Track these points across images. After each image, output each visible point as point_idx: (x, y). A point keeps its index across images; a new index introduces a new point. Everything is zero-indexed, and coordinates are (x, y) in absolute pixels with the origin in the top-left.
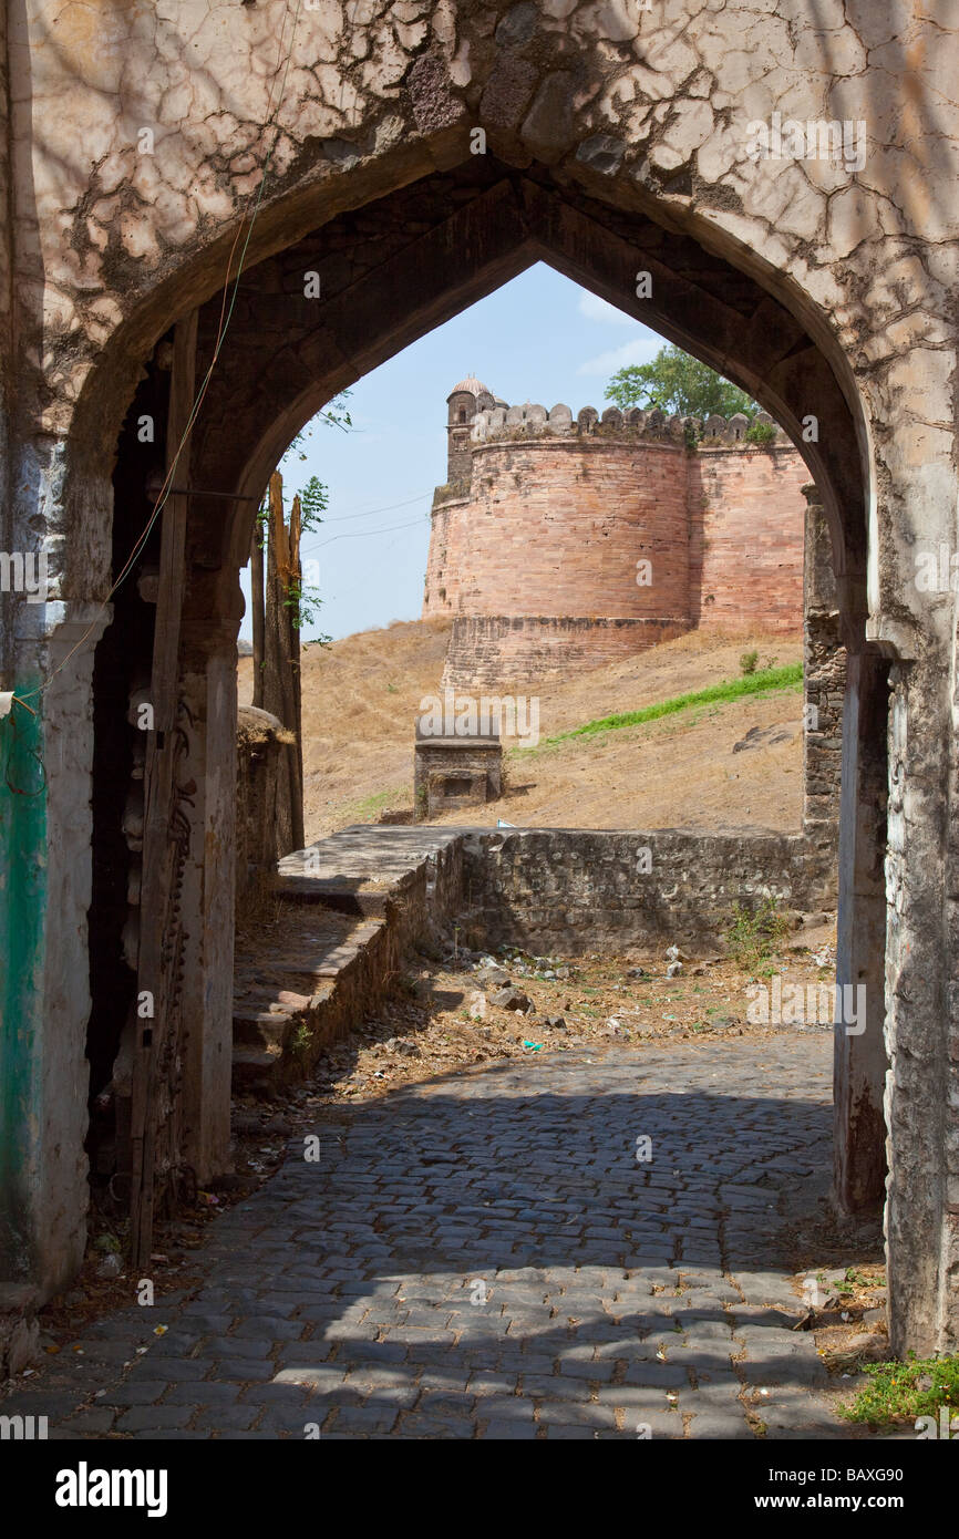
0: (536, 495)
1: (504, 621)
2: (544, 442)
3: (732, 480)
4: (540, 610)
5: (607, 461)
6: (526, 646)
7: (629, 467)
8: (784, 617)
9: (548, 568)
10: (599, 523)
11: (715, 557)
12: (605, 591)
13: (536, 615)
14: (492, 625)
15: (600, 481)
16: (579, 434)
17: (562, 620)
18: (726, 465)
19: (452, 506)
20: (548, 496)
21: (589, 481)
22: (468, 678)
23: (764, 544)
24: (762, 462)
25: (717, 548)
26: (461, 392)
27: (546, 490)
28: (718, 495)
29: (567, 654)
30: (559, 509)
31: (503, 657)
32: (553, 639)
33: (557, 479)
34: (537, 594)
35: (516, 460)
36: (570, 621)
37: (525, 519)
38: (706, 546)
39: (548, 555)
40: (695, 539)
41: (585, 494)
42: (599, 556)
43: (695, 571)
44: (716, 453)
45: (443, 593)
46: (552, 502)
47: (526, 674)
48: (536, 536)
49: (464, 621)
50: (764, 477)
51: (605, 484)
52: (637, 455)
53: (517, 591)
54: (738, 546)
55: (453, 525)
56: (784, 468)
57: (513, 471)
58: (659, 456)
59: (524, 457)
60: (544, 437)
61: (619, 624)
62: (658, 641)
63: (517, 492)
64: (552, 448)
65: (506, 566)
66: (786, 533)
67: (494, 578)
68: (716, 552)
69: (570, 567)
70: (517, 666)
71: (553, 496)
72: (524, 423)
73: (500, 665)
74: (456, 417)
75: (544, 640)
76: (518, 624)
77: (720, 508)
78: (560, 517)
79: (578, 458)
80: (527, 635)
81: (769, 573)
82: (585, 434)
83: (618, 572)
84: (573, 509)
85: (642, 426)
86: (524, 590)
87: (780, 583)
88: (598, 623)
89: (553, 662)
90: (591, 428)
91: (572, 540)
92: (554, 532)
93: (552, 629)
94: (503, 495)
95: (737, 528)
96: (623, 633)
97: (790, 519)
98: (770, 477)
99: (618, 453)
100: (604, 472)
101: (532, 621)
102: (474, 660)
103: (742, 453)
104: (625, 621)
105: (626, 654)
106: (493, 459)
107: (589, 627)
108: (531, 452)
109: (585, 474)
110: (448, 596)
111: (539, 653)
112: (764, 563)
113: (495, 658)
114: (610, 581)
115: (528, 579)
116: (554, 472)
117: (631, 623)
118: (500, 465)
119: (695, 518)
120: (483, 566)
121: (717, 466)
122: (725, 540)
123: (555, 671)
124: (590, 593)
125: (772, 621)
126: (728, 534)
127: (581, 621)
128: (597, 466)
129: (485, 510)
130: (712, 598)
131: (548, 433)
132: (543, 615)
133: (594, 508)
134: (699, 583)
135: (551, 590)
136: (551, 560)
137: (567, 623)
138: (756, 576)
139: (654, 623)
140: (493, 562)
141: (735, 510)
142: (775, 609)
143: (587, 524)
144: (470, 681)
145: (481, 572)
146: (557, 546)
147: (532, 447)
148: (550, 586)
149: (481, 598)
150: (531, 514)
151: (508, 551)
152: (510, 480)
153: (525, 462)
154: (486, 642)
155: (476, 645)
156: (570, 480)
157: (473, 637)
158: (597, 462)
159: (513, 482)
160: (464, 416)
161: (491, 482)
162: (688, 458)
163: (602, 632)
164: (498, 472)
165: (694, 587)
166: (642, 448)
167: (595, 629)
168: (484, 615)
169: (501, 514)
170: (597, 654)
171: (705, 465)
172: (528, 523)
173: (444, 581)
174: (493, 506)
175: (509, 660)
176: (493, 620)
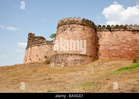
0: (75, 32)
1: (69, 54)
3: (103, 35)
5: (87, 28)
6: (73, 59)
8: (115, 58)
10: (86, 38)
12: (87, 50)
13: (75, 53)
14: (66, 55)
16: (83, 22)
18: (102, 33)
19: (33, 46)
21: (84, 31)
22: (60, 65)
23: (110, 45)
24: (109, 33)
26: (30, 33)
27: (77, 31)
28: (101, 37)
29: (81, 61)
31: (68, 61)
32: (79, 58)
33: (79, 30)
37: (73, 36)
38: (99, 45)
40: (97, 44)
41: (83, 33)
43: (97, 50)
44: (100, 31)
46: (78, 33)
47: (74, 64)
48: (75, 39)
49: (58, 54)
50: (109, 35)
51: (87, 32)
52: (91, 28)
54: (105, 46)
55: (33, 49)
56: (113, 34)
57: (70, 27)
61: (90, 56)
62: (95, 60)
64: (78, 24)
66: (114, 44)
68: (101, 47)
70: (71, 63)
72: (72, 20)
73: (68, 62)
75: (77, 58)
76: (71, 55)
77: (101, 39)
78: (79, 36)
79: (82, 26)
80: (74, 57)
81: (111, 50)
82: (84, 23)
83: (89, 47)
84: (82, 35)
85: (91, 23)
87: (114, 52)
88: (87, 55)
89: (79, 62)
92: (78, 38)
93: (78, 56)
94: (68, 32)
95: (105, 43)
96: (90, 58)
97: (115, 42)
98: (110, 35)
99: (89, 27)
100: (87, 30)
101: (74, 54)
102: (61, 62)
103: (105, 31)
105: (91, 62)
106: (65, 26)
107: (85, 56)
109: (84, 29)
110: (31, 59)
111: (76, 60)
112: (110, 49)
113: (66, 61)
116: (78, 28)
117: (91, 56)
118: (67, 27)
119: (97, 41)
121: (100, 33)
122: (103, 45)
123: (79, 64)
125: (113, 58)
126: (103, 44)
127: (84, 55)
130: (101, 54)
131: (77, 22)
132: (77, 53)
133: (85, 35)
134: (98, 52)
137: (81, 55)
138: (109, 51)
139: (94, 57)
141: (104, 40)
142: (113, 56)
143: (84, 38)
144: (60, 66)
147: (74, 24)
150: (74, 35)
152: (69, 29)
153: (72, 26)
154: (64, 58)
155: (62, 59)
156: (81, 30)
157: (61, 57)
158: (86, 27)
159: (70, 30)
160: (30, 36)
161: (65, 30)
162: (95, 31)
163: (87, 57)
164: (66, 28)
165: (97, 52)
166: (92, 27)
167: (86, 57)
168: (63, 53)
169: (67, 35)
170: (87, 61)
171: (98, 32)
172: (73, 37)
173: (31, 57)
174: (65, 34)
175: (70, 62)
176: (66, 54)
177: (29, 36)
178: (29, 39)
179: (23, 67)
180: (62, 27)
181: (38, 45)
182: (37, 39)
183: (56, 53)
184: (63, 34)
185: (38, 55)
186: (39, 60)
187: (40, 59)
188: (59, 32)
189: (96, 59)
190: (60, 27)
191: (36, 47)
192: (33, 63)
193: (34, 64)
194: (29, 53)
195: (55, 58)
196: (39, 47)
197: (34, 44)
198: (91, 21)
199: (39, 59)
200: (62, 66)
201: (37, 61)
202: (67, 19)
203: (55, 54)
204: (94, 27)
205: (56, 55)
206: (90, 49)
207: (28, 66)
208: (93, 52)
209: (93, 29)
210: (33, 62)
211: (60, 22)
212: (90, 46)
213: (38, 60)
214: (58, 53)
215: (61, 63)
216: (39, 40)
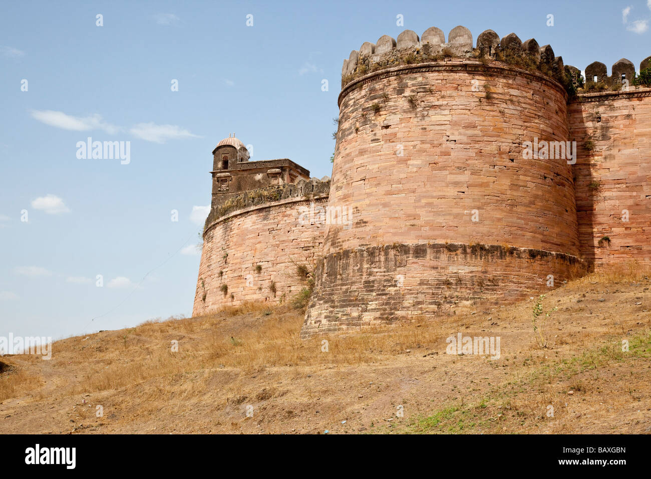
0: (435, 117)
1: (403, 249)
2: (443, 63)
3: (621, 122)
4: (447, 237)
5: (509, 86)
6: (431, 276)
7: (529, 95)
9: (452, 192)
10: (505, 147)
11: (605, 199)
12: (515, 220)
13: (442, 242)
14: (386, 254)
15: (504, 105)
16: (481, 56)
17: (470, 247)
18: (612, 108)
19: (236, 216)
20: (449, 118)
21: (493, 104)
22: (355, 314)
25: (609, 190)
26: (225, 146)
27: (447, 112)
28: (605, 137)
29: (481, 284)
30: (462, 131)
31: (402, 289)
32: (463, 268)
33: (458, 101)
34: (440, 220)
35: (410, 83)
36: (482, 248)
37: (423, 142)
38: (594, 188)
39: (451, 178)
40: (582, 181)
41: (488, 118)
42: (506, 182)
43: (584, 213)
44: (600, 97)
45: (225, 289)
46: (454, 124)
47: (434, 307)
48: (436, 159)
49: (346, 254)
51: (510, 109)
52: (536, 85)
53: (415, 217)
55: (235, 231)
57: (407, 93)
58: (552, 92)
59: (420, 79)
60: (443, 59)
61: (533, 254)
62: (569, 278)
63: (413, 115)
64: (453, 69)
65: (399, 192)
67: (385, 205)
68: (607, 194)
69: (477, 191)
70: (421, 298)
71: (455, 118)
72: (419, 46)
73: (399, 297)
74: (220, 165)
75: (452, 269)
76: (419, 251)
77: (609, 149)
78: (465, 139)
79: (480, 81)
80: (434, 263)
82: (487, 57)
83: (526, 200)
84: (477, 132)
85: (538, 58)
86: (425, 216)
88: (511, 251)
89: (465, 292)
90: (493, 51)
91: (477, 163)
92: (457, 154)
93: (461, 256)
94: (393, 119)
96: (537, 265)
99: (519, 80)
100: (508, 97)
101: (437, 248)
102: (363, 294)
103: (630, 95)
104: (538, 253)
106: (378, 85)
107: (502, 256)
108: (427, 74)
109: (488, 97)
110: (229, 291)
111: (448, 283)
113: (392, 290)
114: (520, 209)
115: (429, 204)
116: (454, 93)
117: (543, 255)
118: (389, 91)
120: (369, 195)
121: (601, 109)
122: (618, 181)
123: (468, 303)
124: (499, 220)
126: (620, 175)
127: (493, 249)
128: (500, 90)
129: (371, 137)
130: (607, 239)
131: (447, 55)
132: (449, 242)
133: (499, 132)
134: (590, 225)
135: (457, 216)
136: (456, 184)
137: (478, 250)
139: (563, 257)
140: (382, 190)
141: (627, 151)
143: (492, 148)
144: (359, 318)
145: (367, 201)
146: (461, 169)
147: (429, 68)
148: (455, 211)
149: (369, 227)
150: (430, 136)
151: (403, 176)
152: (403, 103)
153: (421, 85)
154: (379, 273)
155: (365, 278)
156: (473, 103)
157: (360, 270)
158: (500, 86)
159: (406, 105)
160: (225, 164)
161: (377, 109)
162: (568, 103)
163: (516, 262)
164: (386, 98)
165: (584, 229)
166: (539, 79)
167: (508, 259)
168: (374, 245)
169: (392, 139)
170: (513, 286)
171: (587, 109)
172: (427, 146)
173: (226, 279)
174: (380, 132)
175: (410, 292)
176: (386, 250)
177: (215, 163)
178: (218, 181)
179: (183, 332)
180: (363, 92)
181: (260, 210)
182: (259, 177)
183: (333, 244)
184: (366, 134)
185: (264, 265)
186: (271, 295)
187: (273, 289)
188: (346, 125)
189: (576, 268)
190: (354, 95)
191: (250, 223)
192: (235, 313)
193: (239, 318)
194: (216, 258)
195: (329, 275)
196: (265, 218)
197: (238, 206)
198: (533, 44)
199: (266, 284)
200: (368, 317)
201: (258, 296)
202: (387, 48)
203: (333, 250)
204: (560, 80)
205: (333, 259)
206: (533, 209)
207: (207, 326)
208: (556, 230)
209: (551, 92)
210: (237, 304)
211: (352, 66)
212: (536, 197)
213: (266, 291)
214: (346, 246)
215: (365, 302)
216: (274, 182)
